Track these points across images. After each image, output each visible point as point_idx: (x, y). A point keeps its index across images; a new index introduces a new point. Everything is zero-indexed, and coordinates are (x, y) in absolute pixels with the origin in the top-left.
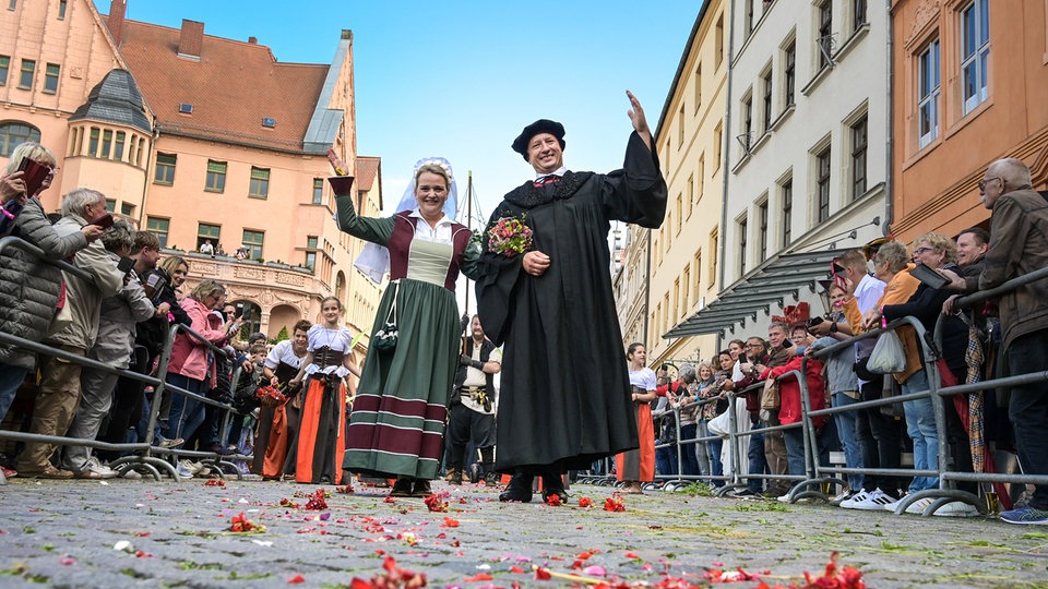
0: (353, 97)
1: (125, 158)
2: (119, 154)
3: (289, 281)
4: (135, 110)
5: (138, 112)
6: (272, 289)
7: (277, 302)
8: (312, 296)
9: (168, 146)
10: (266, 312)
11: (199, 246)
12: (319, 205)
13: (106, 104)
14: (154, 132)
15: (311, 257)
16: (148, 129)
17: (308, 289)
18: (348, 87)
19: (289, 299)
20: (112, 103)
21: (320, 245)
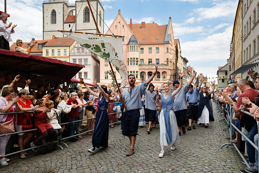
0: (172, 29)
1: (136, 51)
2: (135, 50)
3: (164, 67)
4: (136, 42)
5: (137, 42)
6: (162, 69)
7: (163, 71)
8: (168, 69)
9: (142, 47)
10: (161, 73)
11: (149, 63)
12: (168, 52)
13: (132, 42)
14: (140, 45)
15: (168, 62)
16: (138, 45)
17: (168, 68)
18: (171, 28)
19: (165, 70)
20: (133, 41)
21: (169, 60)
